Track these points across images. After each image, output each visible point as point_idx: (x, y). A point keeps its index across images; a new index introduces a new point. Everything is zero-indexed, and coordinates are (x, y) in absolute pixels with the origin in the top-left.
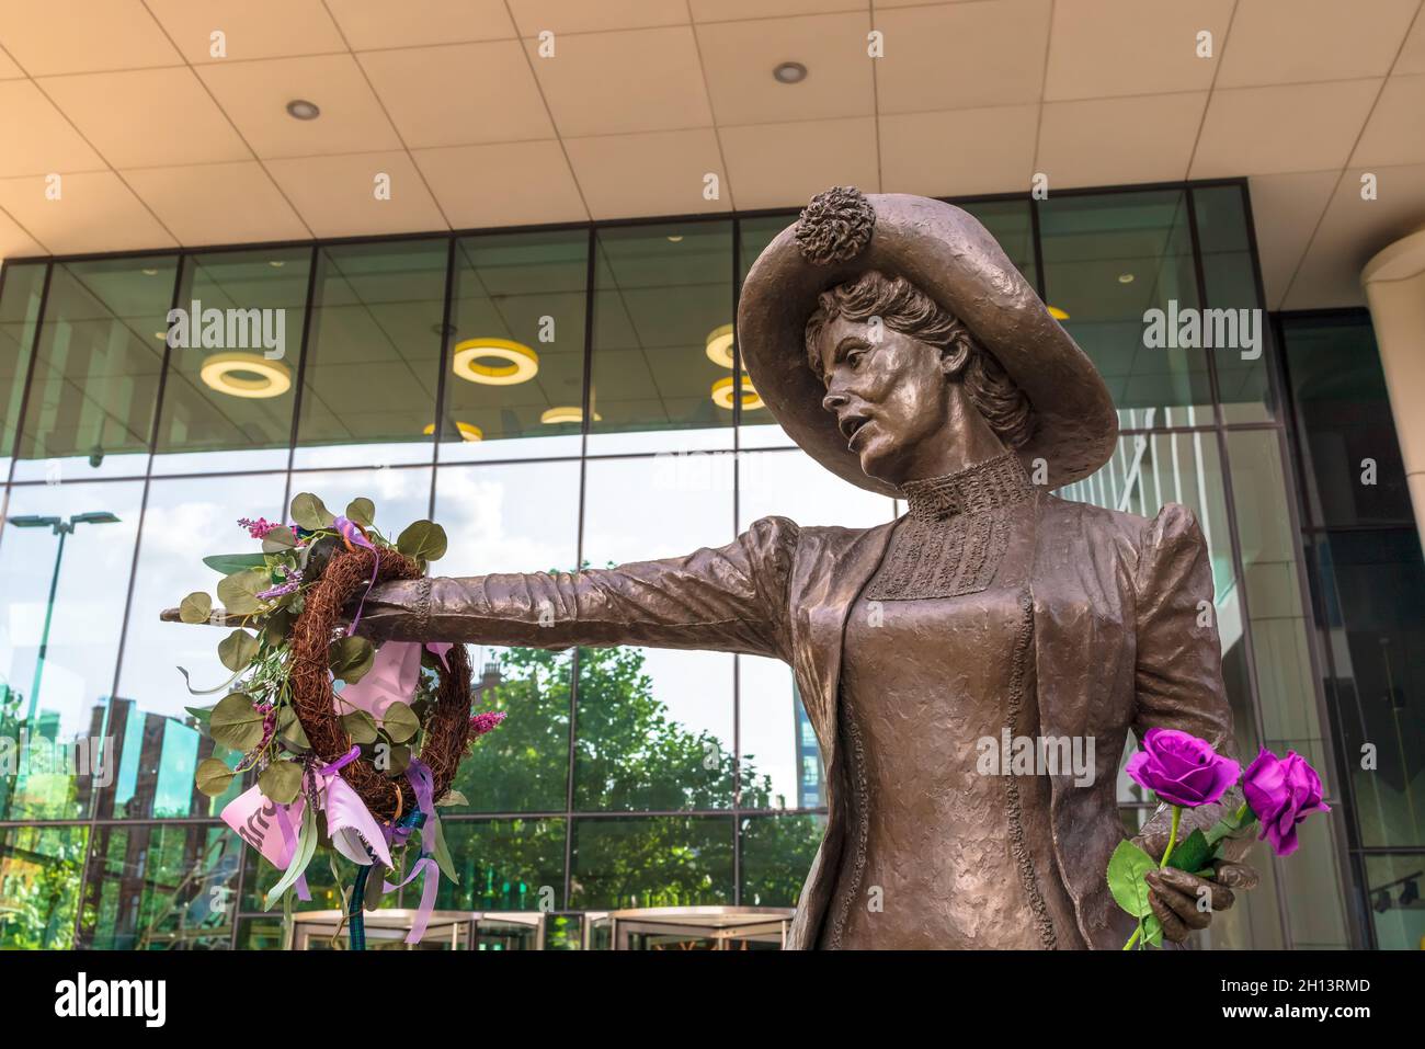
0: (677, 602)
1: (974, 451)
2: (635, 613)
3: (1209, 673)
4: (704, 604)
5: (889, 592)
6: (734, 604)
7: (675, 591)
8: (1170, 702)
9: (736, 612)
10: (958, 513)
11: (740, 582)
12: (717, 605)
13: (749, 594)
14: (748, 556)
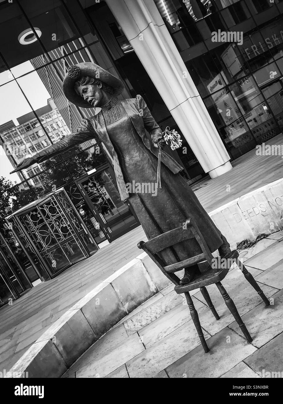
0: (80, 137)
1: (109, 99)
2: (75, 141)
3: (151, 116)
4: (83, 136)
5: (109, 123)
6: (87, 134)
7: (79, 136)
8: (148, 121)
9: (88, 135)
10: (111, 108)
11: (86, 131)
12: (85, 135)
13: (89, 132)
14: (85, 126)
